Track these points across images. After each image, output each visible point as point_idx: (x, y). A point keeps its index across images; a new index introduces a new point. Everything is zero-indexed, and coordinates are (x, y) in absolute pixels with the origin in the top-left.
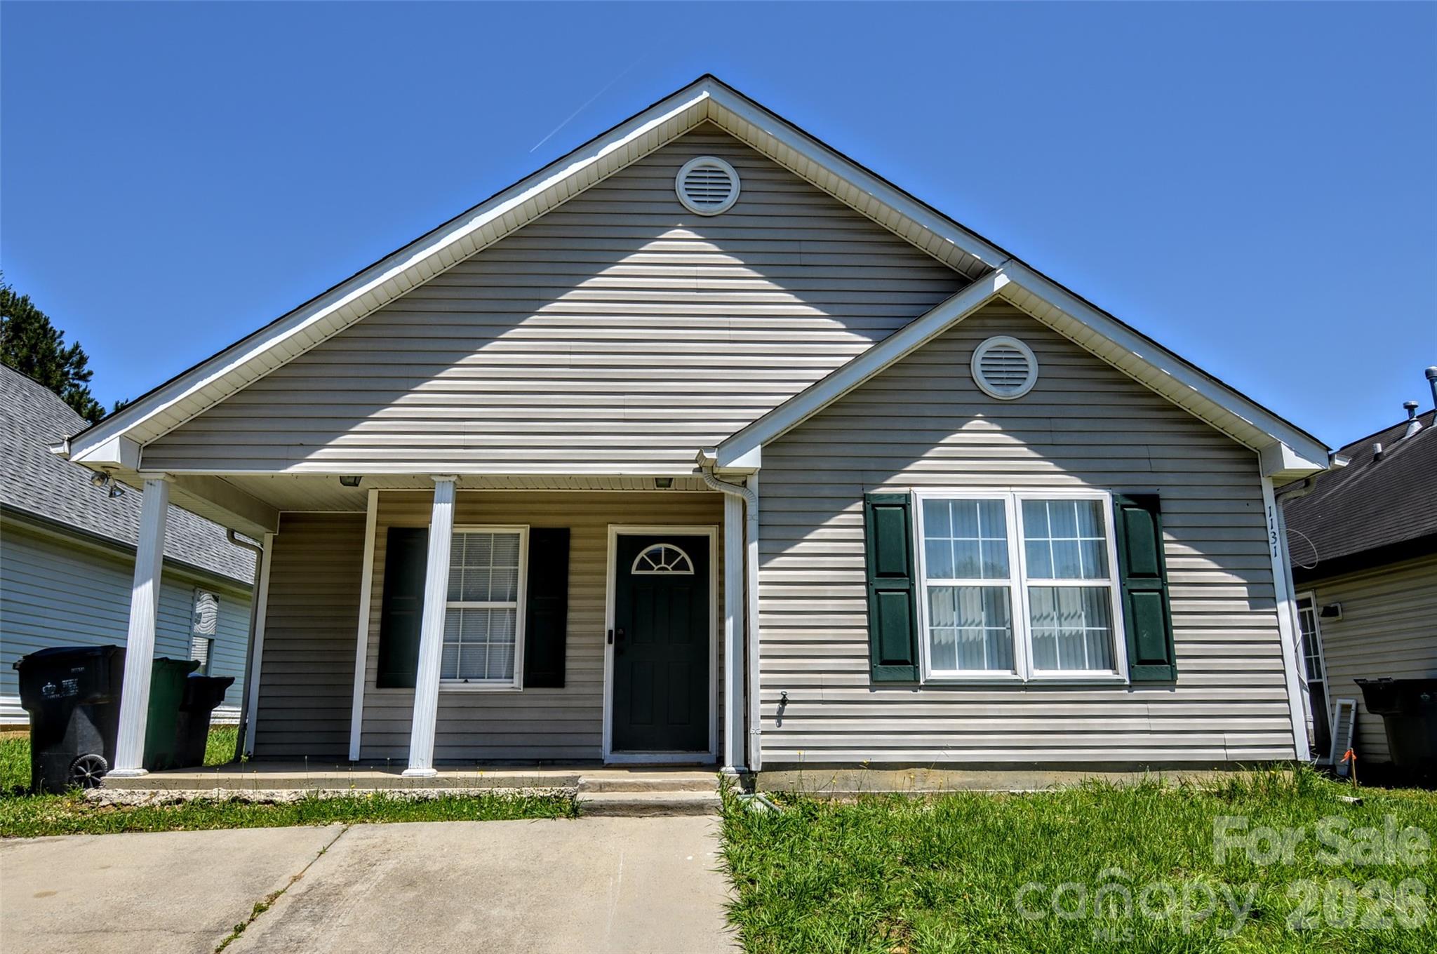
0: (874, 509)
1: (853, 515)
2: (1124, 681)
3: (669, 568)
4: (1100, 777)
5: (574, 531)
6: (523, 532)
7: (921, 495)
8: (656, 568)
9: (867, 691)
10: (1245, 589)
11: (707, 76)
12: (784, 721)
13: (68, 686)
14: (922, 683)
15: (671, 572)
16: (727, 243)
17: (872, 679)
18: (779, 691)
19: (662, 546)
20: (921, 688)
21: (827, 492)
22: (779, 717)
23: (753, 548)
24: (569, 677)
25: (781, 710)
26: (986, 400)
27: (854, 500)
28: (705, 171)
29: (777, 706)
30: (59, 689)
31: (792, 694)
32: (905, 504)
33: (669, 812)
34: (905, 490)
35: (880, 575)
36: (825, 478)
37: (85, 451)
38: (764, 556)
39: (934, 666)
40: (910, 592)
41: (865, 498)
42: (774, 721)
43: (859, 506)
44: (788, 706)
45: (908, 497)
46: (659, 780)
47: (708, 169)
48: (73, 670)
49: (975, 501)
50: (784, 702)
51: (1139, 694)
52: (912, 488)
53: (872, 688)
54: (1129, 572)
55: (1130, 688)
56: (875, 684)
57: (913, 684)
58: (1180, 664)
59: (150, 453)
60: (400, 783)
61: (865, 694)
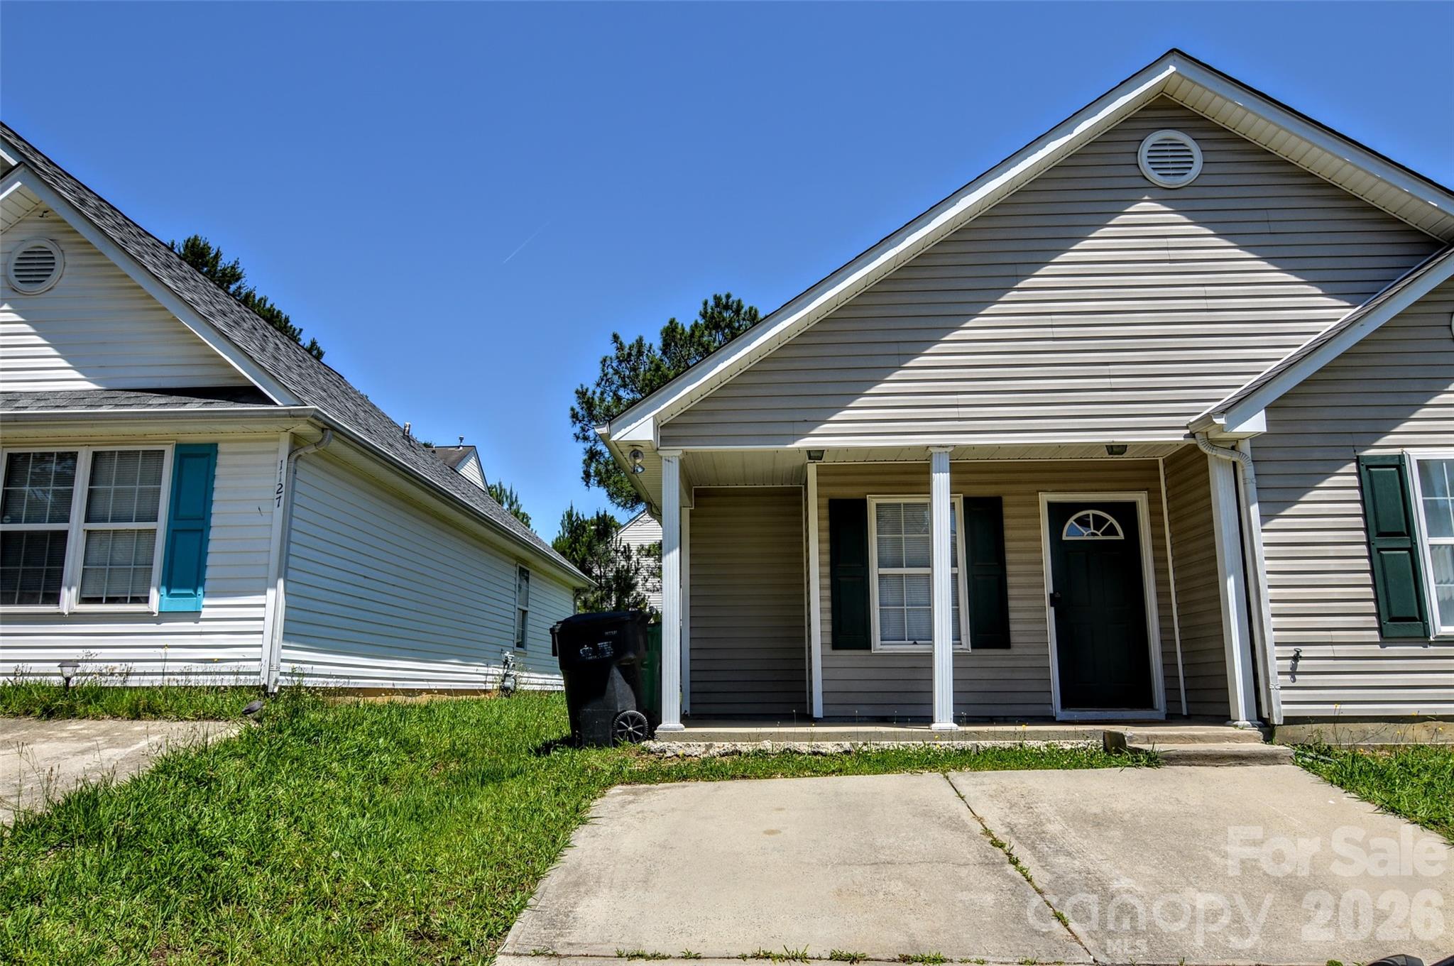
0: (1366, 469)
1: (1347, 477)
3: (1099, 533)
5: (1006, 499)
6: (958, 501)
7: (1415, 455)
8: (1086, 533)
9: (1378, 647)
11: (1173, 51)
12: (1297, 677)
13: (603, 649)
14: (1432, 639)
15: (1101, 538)
16: (1196, 216)
17: (1382, 635)
18: (1292, 648)
19: (1091, 512)
20: (1431, 643)
21: (1317, 454)
22: (1293, 673)
23: (1255, 510)
24: (1014, 639)
25: (1294, 667)
27: (1347, 461)
28: (1166, 145)
29: (1289, 662)
30: (596, 651)
31: (1306, 651)
32: (1399, 464)
33: (1243, 762)
34: (1397, 451)
35: (1380, 534)
36: (1315, 441)
37: (623, 431)
38: (1265, 518)
39: (1443, 623)
40: (1413, 551)
41: (1358, 460)
42: (1288, 677)
43: (1352, 467)
44: (1300, 662)
45: (1401, 457)
46: (1203, 733)
47: (1169, 142)
48: (607, 633)
50: (1296, 658)
52: (1405, 449)
53: (1383, 645)
56: (1385, 640)
57: (1424, 640)
59: (667, 432)
60: (931, 736)
61: (1376, 650)
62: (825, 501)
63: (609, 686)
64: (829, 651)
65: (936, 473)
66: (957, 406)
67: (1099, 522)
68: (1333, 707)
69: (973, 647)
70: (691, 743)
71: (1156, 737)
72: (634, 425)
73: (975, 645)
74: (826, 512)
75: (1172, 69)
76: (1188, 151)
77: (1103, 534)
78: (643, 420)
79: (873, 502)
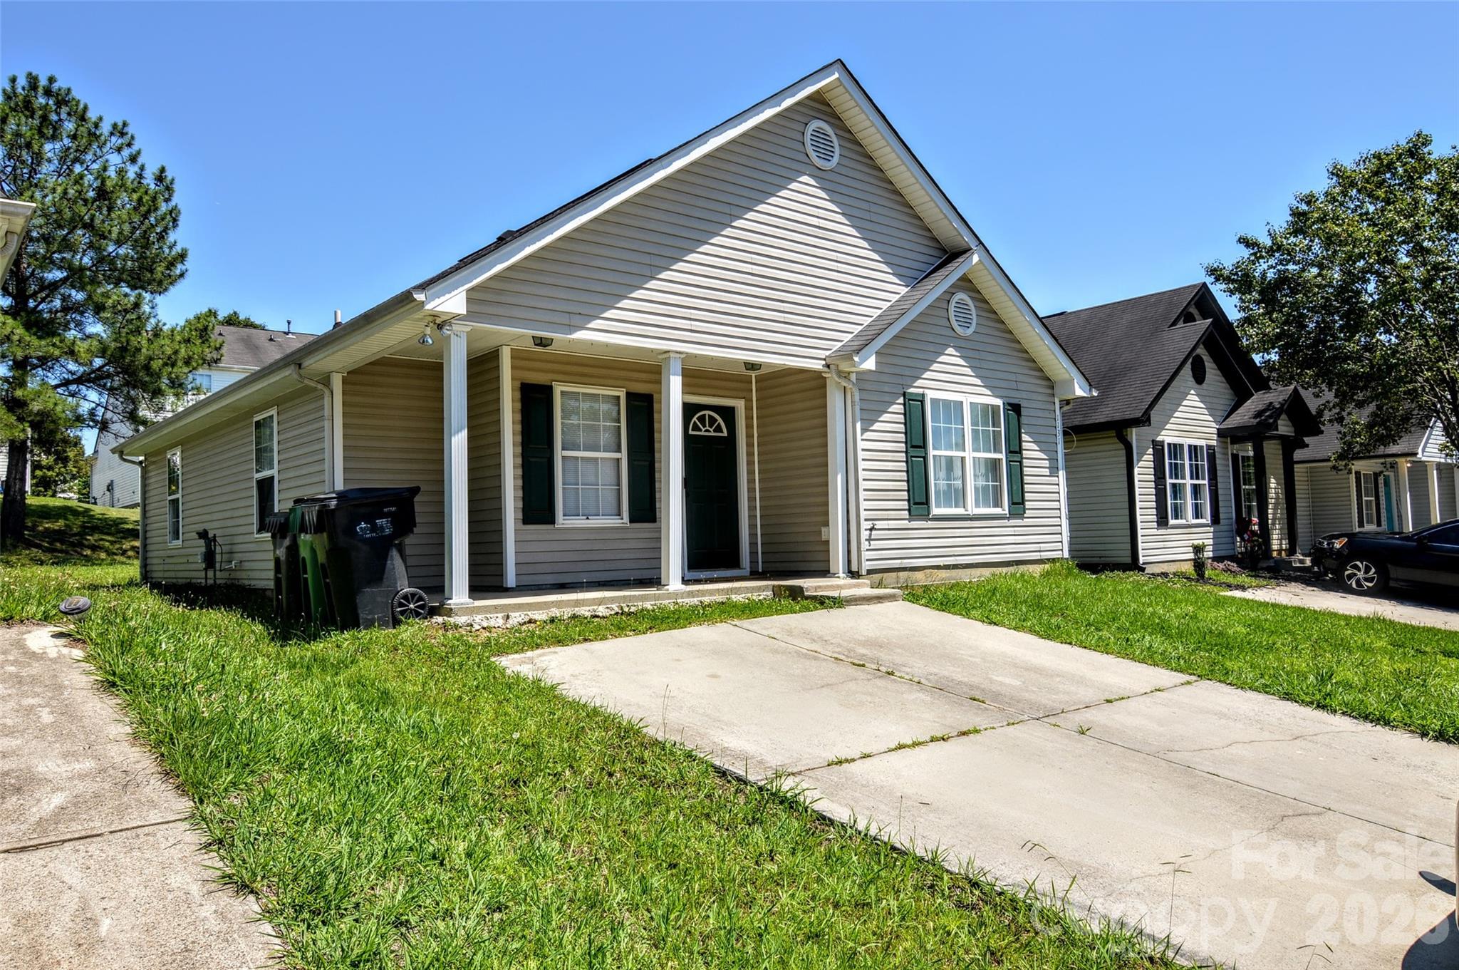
0: (908, 402)
1: (899, 406)
2: (1007, 514)
3: (711, 430)
4: (997, 570)
5: (655, 397)
6: (622, 394)
7: (930, 394)
8: (703, 429)
9: (907, 522)
10: (1047, 462)
11: (839, 61)
12: (871, 542)
13: (382, 526)
14: (931, 516)
15: (713, 434)
16: (831, 194)
17: (910, 514)
18: (871, 522)
19: (707, 413)
20: (930, 520)
21: (886, 389)
22: (870, 540)
23: (858, 425)
24: (658, 514)
25: (870, 536)
26: (956, 335)
27: (896, 395)
28: (820, 133)
29: (869, 532)
30: (374, 528)
31: (879, 524)
32: (922, 400)
34: (920, 391)
35: (913, 447)
36: (889, 379)
37: (437, 301)
38: (864, 430)
39: (936, 506)
40: (925, 458)
41: (904, 395)
42: (868, 543)
43: (901, 400)
44: (874, 532)
45: (923, 395)
47: (822, 132)
48: (385, 510)
49: (951, 401)
50: (872, 529)
51: (1013, 522)
52: (925, 390)
53: (910, 520)
54: (1010, 452)
55: (1008, 519)
56: (911, 517)
57: (928, 517)
58: (1028, 505)
59: (470, 306)
60: (665, 596)
61: (905, 524)
62: (518, 384)
64: (520, 526)
65: (674, 375)
66: (690, 319)
67: (712, 420)
68: (899, 561)
69: (631, 521)
72: (448, 296)
74: (518, 395)
75: (835, 76)
76: (831, 141)
77: (715, 431)
78: (456, 292)
79: (558, 389)
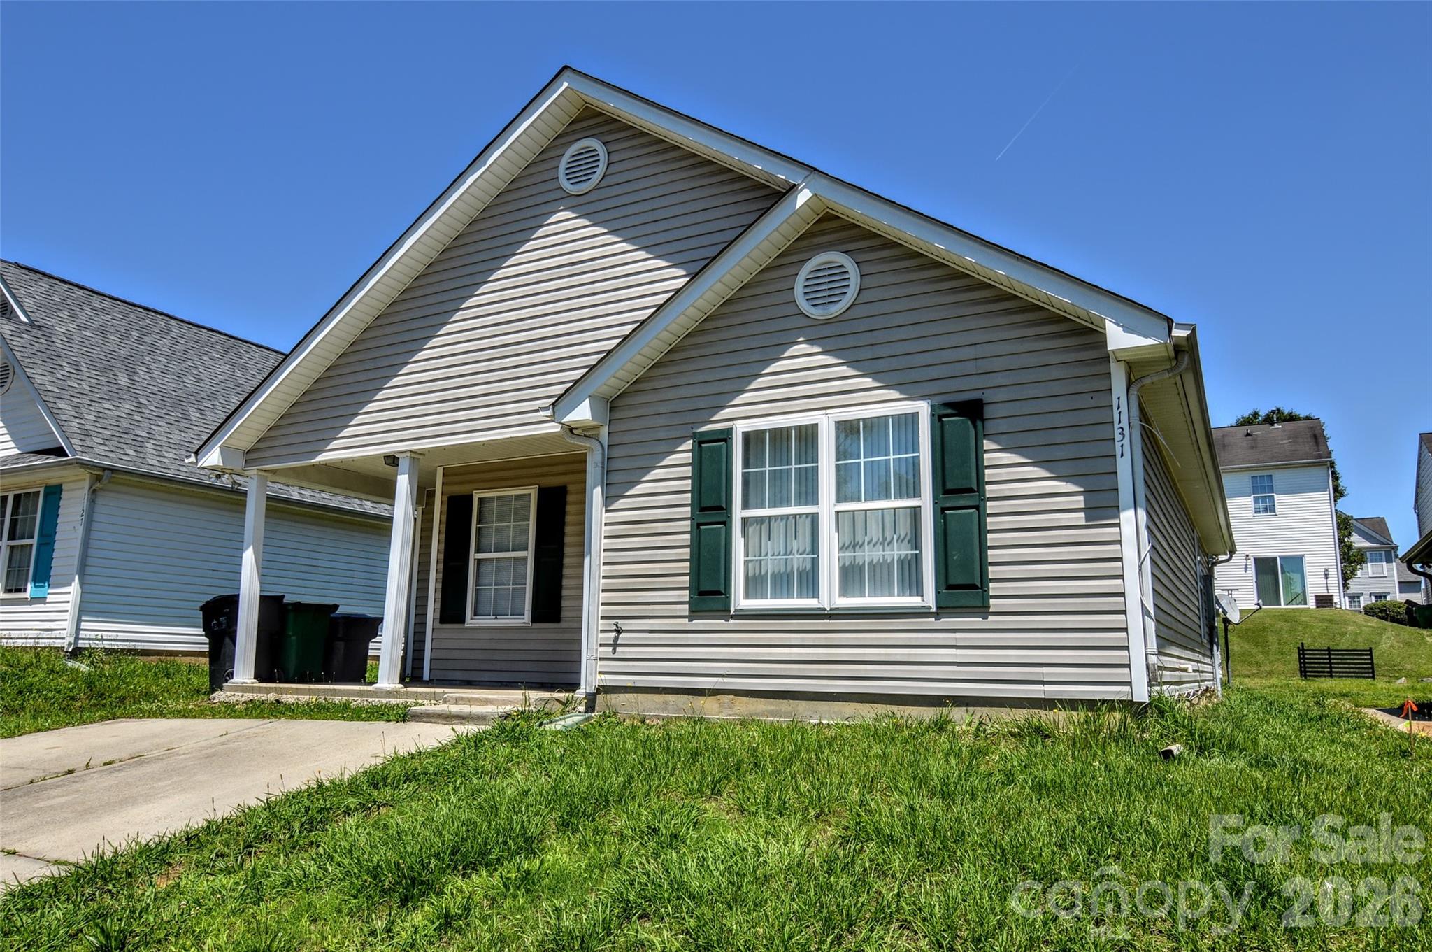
0: (701, 446)
1: (683, 454)
2: (930, 608)
5: (570, 488)
6: (533, 492)
7: (741, 427)
9: (686, 620)
10: (1081, 498)
11: (566, 67)
12: (618, 649)
13: (222, 622)
14: (732, 613)
16: (595, 217)
17: (692, 610)
18: (614, 621)
20: (732, 617)
21: (662, 435)
22: (615, 645)
25: (616, 639)
26: (811, 322)
27: (685, 439)
28: (582, 153)
29: (613, 635)
30: (219, 624)
31: (625, 624)
32: (725, 437)
34: (727, 425)
35: (701, 509)
36: (661, 421)
37: (203, 460)
38: (608, 500)
39: (747, 596)
40: (727, 525)
41: (694, 436)
42: (610, 649)
43: (688, 445)
44: (623, 635)
45: (730, 430)
46: (495, 697)
47: (583, 151)
48: (225, 611)
49: (792, 428)
50: (619, 631)
51: (946, 622)
52: (735, 422)
53: (691, 617)
54: (944, 488)
55: (937, 616)
56: (695, 613)
57: (725, 613)
58: (994, 589)
59: (251, 456)
60: (375, 694)
61: (684, 623)
62: (446, 498)
63: (223, 651)
64: (438, 624)
69: (533, 621)
70: (237, 694)
71: (462, 699)
73: (535, 619)
74: (445, 508)
75: (565, 84)
76: (597, 155)
78: (213, 450)
79: (477, 496)
